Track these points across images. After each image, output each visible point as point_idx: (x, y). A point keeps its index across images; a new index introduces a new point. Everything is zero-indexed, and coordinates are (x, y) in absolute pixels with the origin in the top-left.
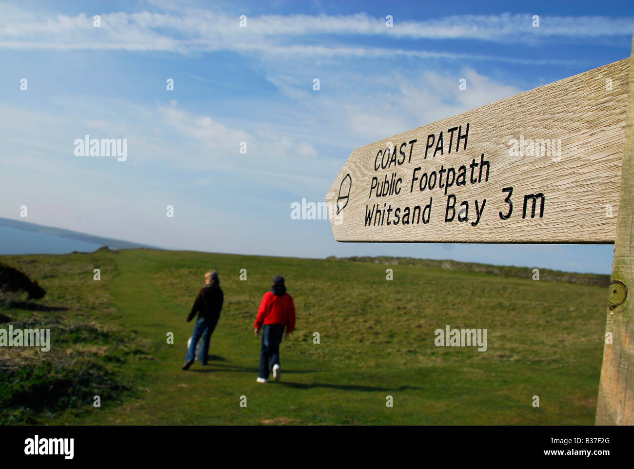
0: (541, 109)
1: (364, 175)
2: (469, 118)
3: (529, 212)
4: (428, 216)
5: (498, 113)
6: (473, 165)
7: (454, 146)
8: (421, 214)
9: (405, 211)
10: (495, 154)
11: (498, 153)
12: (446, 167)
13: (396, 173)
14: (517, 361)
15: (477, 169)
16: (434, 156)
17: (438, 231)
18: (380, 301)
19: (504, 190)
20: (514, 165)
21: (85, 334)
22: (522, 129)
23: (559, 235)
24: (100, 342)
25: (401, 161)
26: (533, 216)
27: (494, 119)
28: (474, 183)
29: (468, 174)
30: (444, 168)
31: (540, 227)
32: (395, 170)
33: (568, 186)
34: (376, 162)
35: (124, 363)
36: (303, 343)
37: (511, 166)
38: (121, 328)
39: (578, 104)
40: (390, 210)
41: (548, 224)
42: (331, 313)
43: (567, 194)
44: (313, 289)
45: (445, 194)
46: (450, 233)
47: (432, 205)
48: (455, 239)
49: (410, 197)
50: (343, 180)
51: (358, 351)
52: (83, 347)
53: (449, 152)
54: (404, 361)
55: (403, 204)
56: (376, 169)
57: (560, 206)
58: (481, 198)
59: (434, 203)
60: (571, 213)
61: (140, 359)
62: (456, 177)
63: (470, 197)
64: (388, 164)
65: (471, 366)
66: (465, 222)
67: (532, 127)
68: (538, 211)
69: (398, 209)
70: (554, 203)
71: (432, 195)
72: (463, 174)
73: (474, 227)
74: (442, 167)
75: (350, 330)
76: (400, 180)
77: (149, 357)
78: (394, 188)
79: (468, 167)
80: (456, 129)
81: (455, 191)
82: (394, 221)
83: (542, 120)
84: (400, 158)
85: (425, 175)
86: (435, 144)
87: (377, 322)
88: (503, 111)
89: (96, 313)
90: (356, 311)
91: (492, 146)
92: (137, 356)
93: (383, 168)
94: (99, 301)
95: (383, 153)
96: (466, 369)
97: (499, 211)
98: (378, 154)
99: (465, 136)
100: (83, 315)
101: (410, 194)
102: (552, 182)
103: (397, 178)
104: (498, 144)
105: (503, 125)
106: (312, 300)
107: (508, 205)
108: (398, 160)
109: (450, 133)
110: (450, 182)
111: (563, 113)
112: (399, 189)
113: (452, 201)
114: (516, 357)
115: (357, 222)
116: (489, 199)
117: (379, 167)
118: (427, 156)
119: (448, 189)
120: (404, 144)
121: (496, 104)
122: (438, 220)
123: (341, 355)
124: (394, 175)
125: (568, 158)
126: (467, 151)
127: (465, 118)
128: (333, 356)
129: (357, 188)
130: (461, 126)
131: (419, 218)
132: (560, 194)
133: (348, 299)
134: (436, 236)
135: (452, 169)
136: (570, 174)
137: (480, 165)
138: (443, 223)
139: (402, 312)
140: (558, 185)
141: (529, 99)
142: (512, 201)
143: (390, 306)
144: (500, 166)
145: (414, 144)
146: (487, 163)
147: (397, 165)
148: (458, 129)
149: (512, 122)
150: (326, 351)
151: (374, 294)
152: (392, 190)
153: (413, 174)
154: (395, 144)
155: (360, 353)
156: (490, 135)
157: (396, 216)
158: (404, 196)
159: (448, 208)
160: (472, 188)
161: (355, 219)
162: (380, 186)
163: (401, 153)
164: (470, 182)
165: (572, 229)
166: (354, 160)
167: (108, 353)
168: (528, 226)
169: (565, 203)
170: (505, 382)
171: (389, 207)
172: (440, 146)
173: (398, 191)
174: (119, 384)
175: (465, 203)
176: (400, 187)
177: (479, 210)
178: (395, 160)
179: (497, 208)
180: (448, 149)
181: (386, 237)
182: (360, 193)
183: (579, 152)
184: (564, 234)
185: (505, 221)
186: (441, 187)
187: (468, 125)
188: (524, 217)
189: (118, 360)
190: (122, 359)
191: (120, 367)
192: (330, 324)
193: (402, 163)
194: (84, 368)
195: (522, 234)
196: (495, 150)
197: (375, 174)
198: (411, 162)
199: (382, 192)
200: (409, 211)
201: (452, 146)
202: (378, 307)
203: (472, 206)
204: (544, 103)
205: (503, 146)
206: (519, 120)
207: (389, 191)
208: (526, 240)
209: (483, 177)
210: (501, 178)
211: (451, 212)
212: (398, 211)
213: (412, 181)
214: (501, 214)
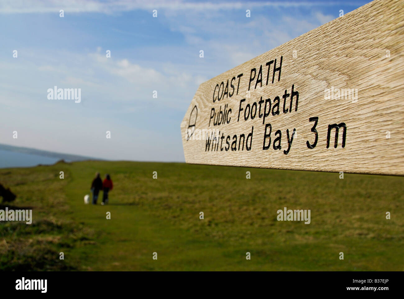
0: (343, 37)
1: (206, 106)
2: (283, 51)
3: (332, 141)
4: (250, 144)
5: (306, 45)
6: (285, 96)
7: (271, 78)
8: (245, 142)
9: (233, 138)
10: (303, 84)
11: (306, 83)
12: (264, 98)
13: (227, 104)
14: (373, 238)
15: (288, 99)
16: (255, 88)
17: (257, 158)
18: (266, 193)
19: (311, 120)
20: (319, 95)
21: (44, 227)
22: (326, 59)
23: (360, 166)
24: (55, 232)
25: (231, 94)
26: (336, 146)
27: (302, 51)
28: (286, 113)
29: (281, 105)
30: (263, 100)
31: (342, 157)
32: (227, 101)
33: (369, 115)
34: (214, 95)
35: (72, 248)
36: (208, 228)
37: (317, 96)
38: (72, 221)
39: (377, 29)
40: (223, 137)
41: (349, 154)
42: (229, 203)
43: (367, 123)
44: (216, 186)
45: (263, 123)
46: (267, 160)
47: (253, 133)
48: (271, 166)
49: (237, 126)
50: (192, 111)
51: (249, 232)
52: (42, 237)
53: (267, 84)
54: (283, 239)
55: (232, 132)
56: (214, 101)
57: (361, 136)
58: (291, 127)
59: (255, 132)
60: (371, 143)
61: (85, 244)
62: (272, 108)
63: (282, 126)
64: (223, 96)
65: (336, 242)
66: (278, 150)
67: (335, 56)
68: (340, 141)
69: (229, 137)
70: (355, 133)
71: (253, 125)
72: (277, 105)
73: (285, 156)
74: (261, 98)
75: (243, 217)
76: (230, 110)
77: (92, 242)
78: (226, 118)
79: (281, 98)
80: (272, 62)
81: (271, 121)
82: (226, 147)
83: (344, 49)
84: (230, 90)
85: (248, 105)
86: (256, 77)
87: (264, 209)
88: (310, 43)
89: (55, 210)
90: (248, 201)
91: (300, 77)
92: (83, 242)
93: (219, 100)
94: (56, 201)
95: (219, 87)
96: (332, 245)
97: (306, 140)
98: (216, 88)
99: (279, 69)
100: (44, 212)
101: (237, 123)
102: (353, 111)
103: (228, 109)
104: (306, 75)
105: (311, 55)
106: (215, 194)
107: (314, 135)
108: (230, 93)
109: (268, 66)
110: (267, 113)
111: (364, 40)
112: (229, 119)
113: (268, 129)
114: (371, 235)
115: (200, 148)
116: (298, 128)
117: (216, 99)
118: (250, 88)
119: (266, 118)
120: (234, 78)
121: (305, 36)
122: (257, 147)
123: (236, 236)
124: (226, 106)
125: (368, 86)
126: (281, 82)
127: (279, 51)
128: (230, 236)
129: (201, 117)
130: (276, 59)
131: (243, 145)
132: (361, 124)
133: (242, 193)
134: (256, 163)
135: (269, 100)
136: (370, 103)
137: (290, 95)
138: (261, 151)
139: (283, 201)
140: (359, 115)
141: (333, 28)
142: (318, 131)
143: (273, 197)
144: (307, 96)
145: (241, 78)
146: (296, 94)
147: (229, 97)
148: (274, 62)
149: (317, 52)
150: (225, 233)
151: (262, 188)
152: (224, 120)
153: (239, 105)
154: (228, 78)
155: (251, 234)
156: (299, 66)
157: (227, 143)
158: (233, 125)
159: (266, 136)
160: (285, 117)
161: (199, 145)
162: (216, 116)
163: (232, 86)
164: (282, 112)
165: (372, 160)
166: (200, 93)
167: (61, 241)
168: (331, 156)
169: (366, 133)
170: (364, 255)
171: (222, 134)
172: (259, 79)
173: (228, 120)
174: (67, 265)
175: (279, 132)
176: (230, 117)
177: (290, 139)
178: (227, 93)
179: (305, 137)
180: (266, 81)
181: (220, 162)
182: (203, 122)
183: (378, 79)
184: (365, 166)
185: (311, 150)
186: (260, 117)
187: (282, 57)
188: (328, 147)
189: (68, 246)
190: (71, 245)
191: (69, 251)
192: (228, 212)
193: (232, 95)
194: (41, 254)
195: (326, 163)
196: (303, 81)
197: (213, 105)
198: (238, 94)
199: (218, 121)
200: (236, 138)
201: (269, 78)
202: (265, 198)
203: (284, 135)
204: (345, 32)
205: (309, 76)
206: (324, 50)
207: (222, 120)
208: (330, 170)
209: (294, 107)
210: (308, 108)
211: (267, 140)
212: (228, 139)
213: (238, 111)
214: (308, 143)
